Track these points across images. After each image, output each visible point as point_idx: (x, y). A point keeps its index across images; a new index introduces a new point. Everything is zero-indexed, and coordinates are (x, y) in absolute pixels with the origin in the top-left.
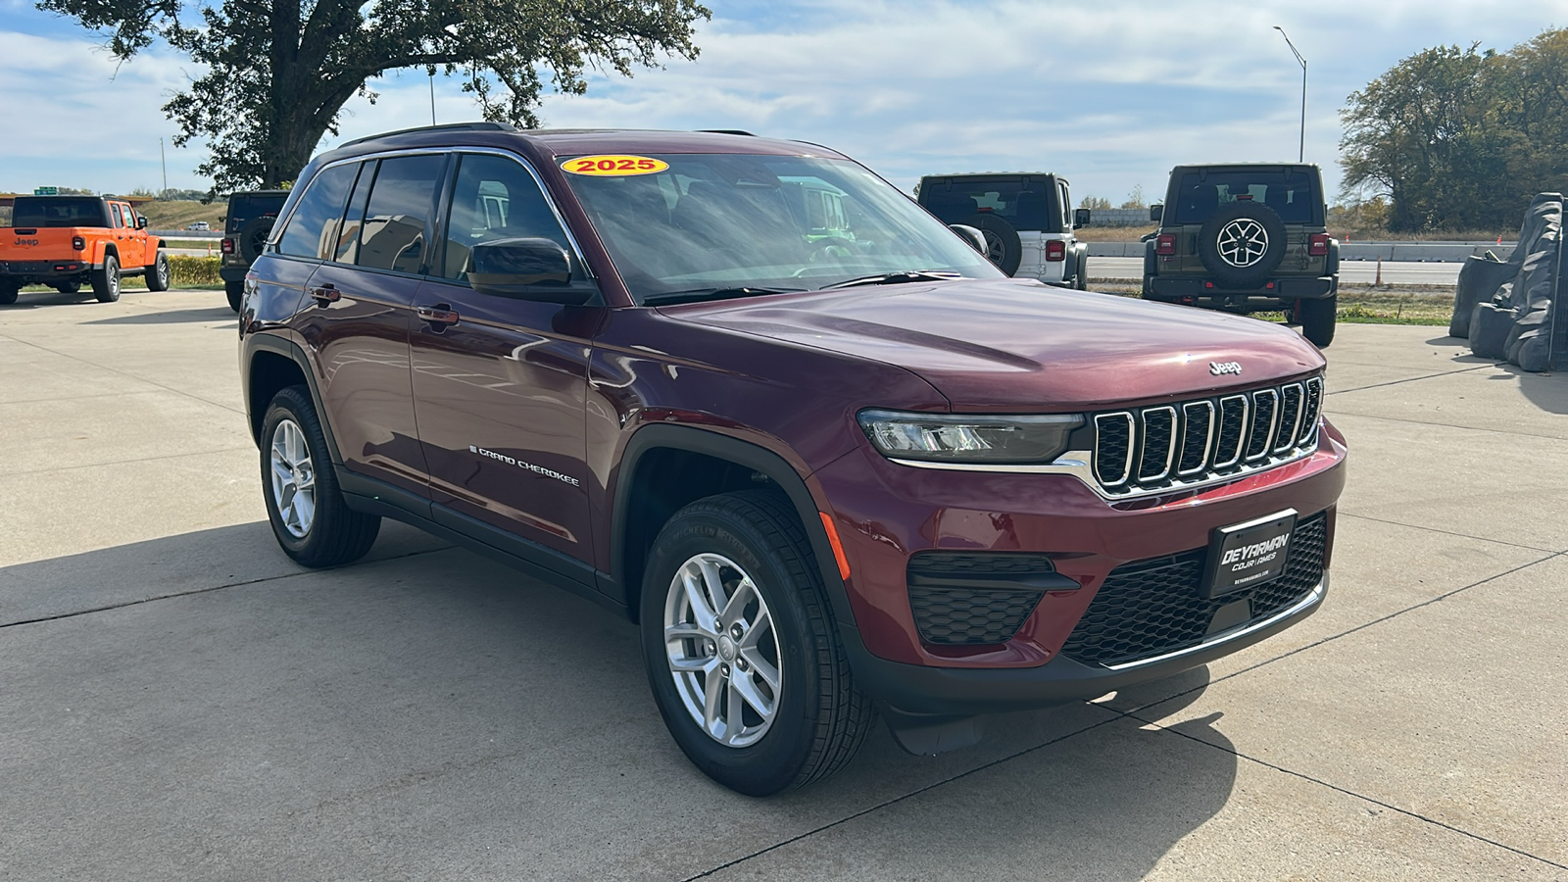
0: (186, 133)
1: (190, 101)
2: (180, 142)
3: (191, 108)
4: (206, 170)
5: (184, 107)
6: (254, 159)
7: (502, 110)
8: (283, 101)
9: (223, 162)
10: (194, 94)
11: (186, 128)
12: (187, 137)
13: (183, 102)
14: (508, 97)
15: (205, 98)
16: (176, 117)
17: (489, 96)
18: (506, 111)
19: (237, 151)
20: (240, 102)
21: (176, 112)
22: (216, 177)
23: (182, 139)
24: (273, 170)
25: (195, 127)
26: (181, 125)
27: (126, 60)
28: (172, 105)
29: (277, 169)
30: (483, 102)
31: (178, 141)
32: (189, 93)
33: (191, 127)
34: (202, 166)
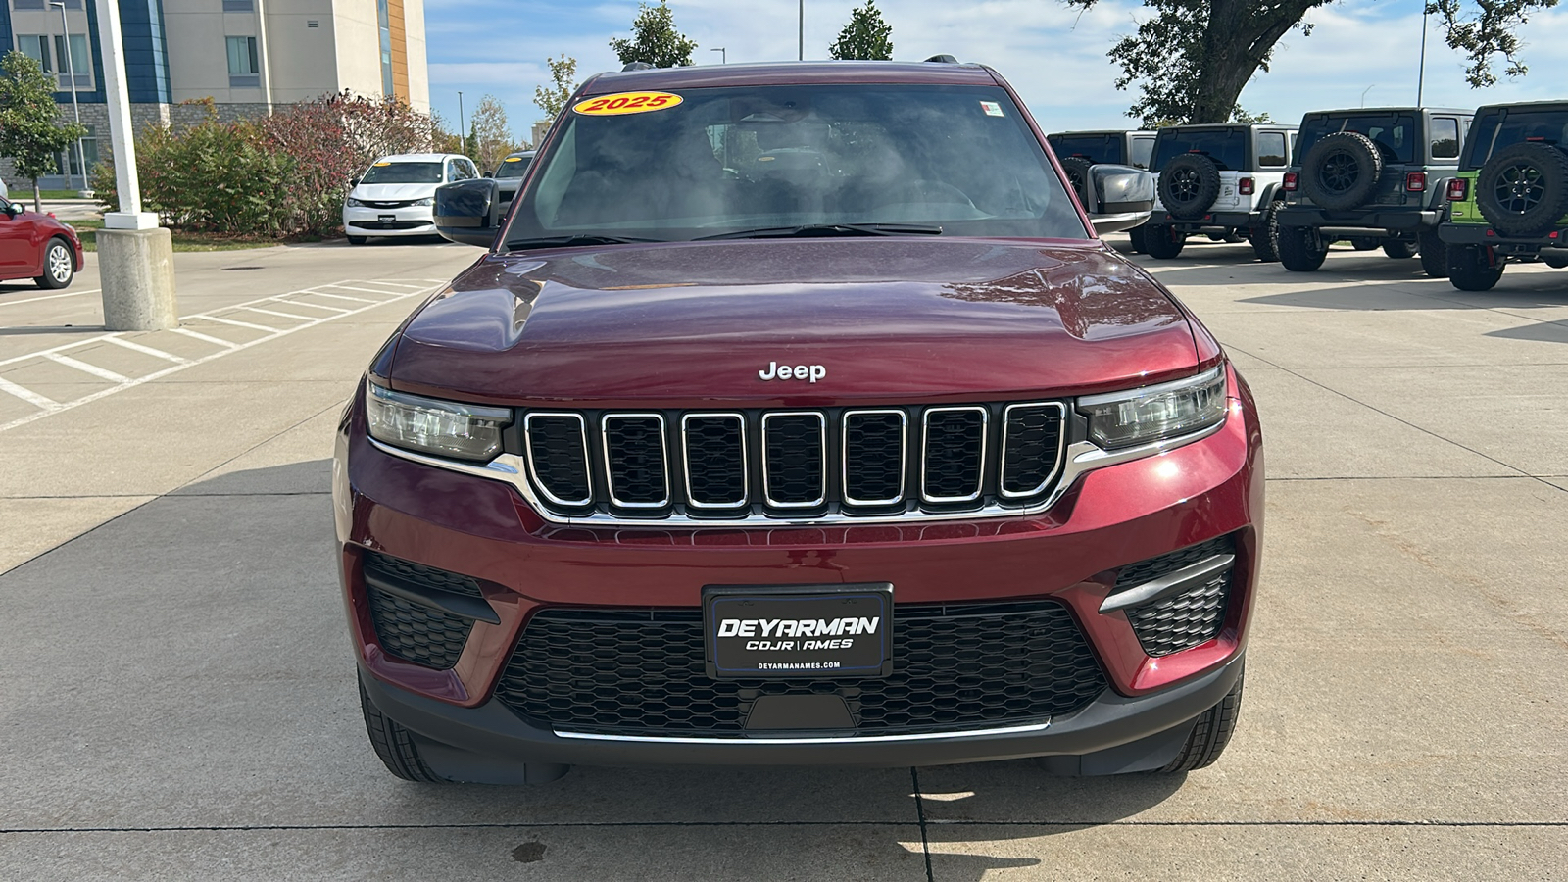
0: (1127, 76)
1: (1135, 45)
2: (1121, 85)
3: (1135, 51)
4: (1137, 111)
5: (1127, 50)
6: (1182, 100)
7: (1471, 32)
8: (1215, 39)
9: (1153, 103)
10: (1139, 37)
11: (1128, 71)
12: (1129, 80)
13: (1129, 45)
14: (1477, 16)
15: (1148, 40)
16: (1120, 61)
17: (1456, 16)
18: (1475, 30)
19: (1167, 91)
20: (1175, 42)
21: (1120, 56)
22: (1145, 118)
23: (1123, 82)
24: (1199, 109)
25: (1137, 70)
26: (1124, 68)
27: (1087, 9)
28: (1117, 50)
29: (1203, 108)
30: (1449, 24)
31: (1119, 83)
32: (1135, 37)
33: (1133, 70)
34: (1133, 108)
